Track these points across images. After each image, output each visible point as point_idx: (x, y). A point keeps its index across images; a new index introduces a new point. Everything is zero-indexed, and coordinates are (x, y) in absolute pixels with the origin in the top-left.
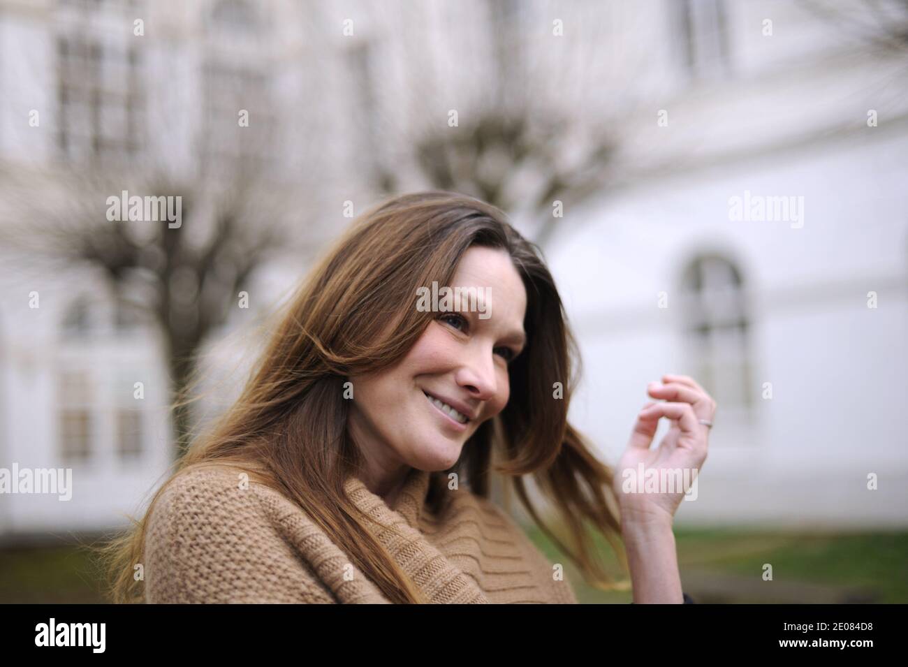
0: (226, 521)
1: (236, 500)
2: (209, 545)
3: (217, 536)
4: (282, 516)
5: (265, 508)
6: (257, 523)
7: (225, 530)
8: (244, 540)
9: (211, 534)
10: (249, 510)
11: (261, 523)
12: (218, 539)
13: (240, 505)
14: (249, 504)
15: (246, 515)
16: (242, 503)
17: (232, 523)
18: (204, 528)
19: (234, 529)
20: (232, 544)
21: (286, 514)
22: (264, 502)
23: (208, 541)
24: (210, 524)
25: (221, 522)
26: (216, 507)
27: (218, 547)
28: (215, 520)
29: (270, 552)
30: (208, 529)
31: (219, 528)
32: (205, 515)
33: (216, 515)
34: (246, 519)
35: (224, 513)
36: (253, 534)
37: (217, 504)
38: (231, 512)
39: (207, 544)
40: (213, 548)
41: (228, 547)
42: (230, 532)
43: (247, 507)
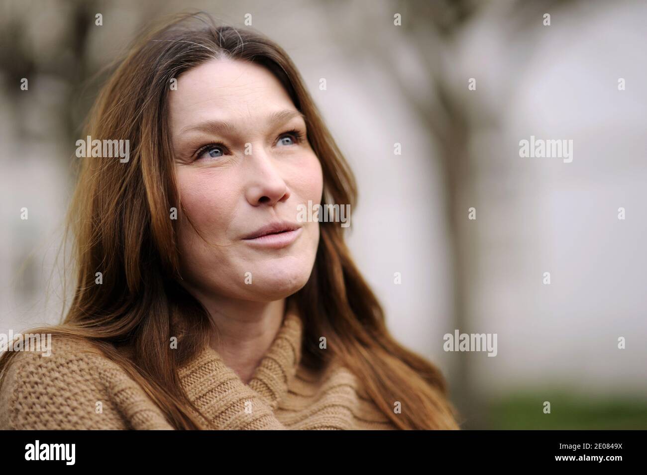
0: (63, 392)
1: (76, 373)
2: (44, 414)
3: (52, 406)
4: (116, 390)
5: (103, 381)
6: (94, 396)
7: (60, 400)
8: (77, 411)
9: (47, 403)
10: (89, 383)
11: (99, 396)
12: (53, 409)
13: (79, 378)
14: (88, 377)
15: (84, 388)
16: (82, 376)
17: (67, 394)
18: (41, 398)
19: (68, 400)
20: (64, 414)
21: (120, 388)
22: (102, 375)
23: (43, 410)
24: (47, 394)
25: (58, 393)
26: (56, 379)
27: (52, 416)
28: (52, 390)
29: (101, 424)
30: (45, 399)
31: (55, 399)
32: (44, 386)
33: (54, 386)
34: (83, 391)
35: (62, 385)
36: (88, 406)
37: (57, 375)
38: (68, 384)
39: (41, 413)
40: (46, 417)
41: (60, 417)
42: (64, 403)
43: (87, 380)
